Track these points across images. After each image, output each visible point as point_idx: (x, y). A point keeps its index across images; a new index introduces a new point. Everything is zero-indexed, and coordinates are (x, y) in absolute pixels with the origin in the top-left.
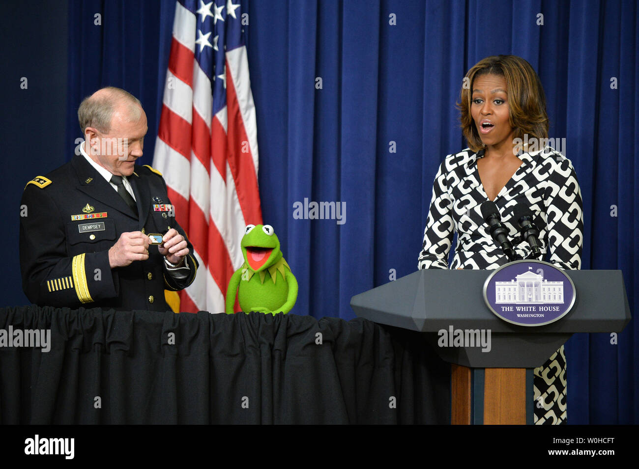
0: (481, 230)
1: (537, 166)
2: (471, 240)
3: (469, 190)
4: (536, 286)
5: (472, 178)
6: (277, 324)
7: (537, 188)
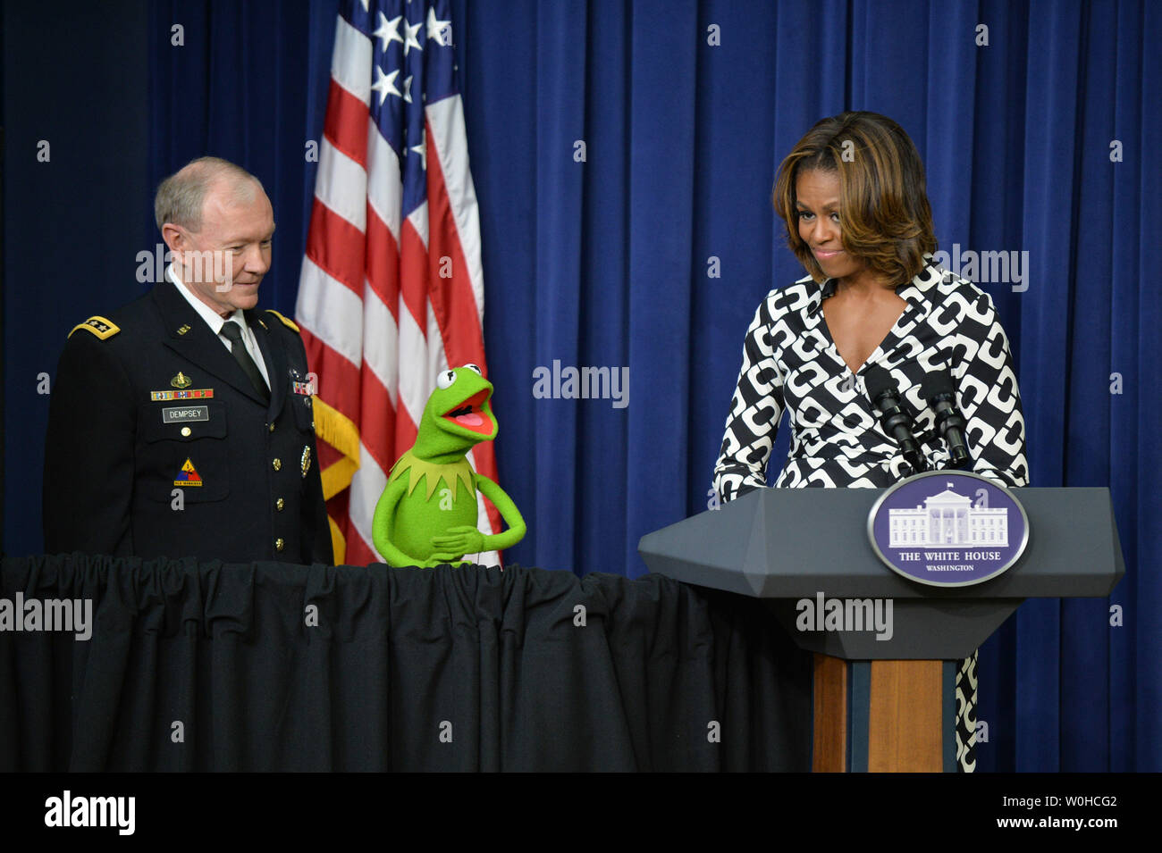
0: (838, 422)
1: (933, 309)
4: (959, 516)
7: (937, 348)
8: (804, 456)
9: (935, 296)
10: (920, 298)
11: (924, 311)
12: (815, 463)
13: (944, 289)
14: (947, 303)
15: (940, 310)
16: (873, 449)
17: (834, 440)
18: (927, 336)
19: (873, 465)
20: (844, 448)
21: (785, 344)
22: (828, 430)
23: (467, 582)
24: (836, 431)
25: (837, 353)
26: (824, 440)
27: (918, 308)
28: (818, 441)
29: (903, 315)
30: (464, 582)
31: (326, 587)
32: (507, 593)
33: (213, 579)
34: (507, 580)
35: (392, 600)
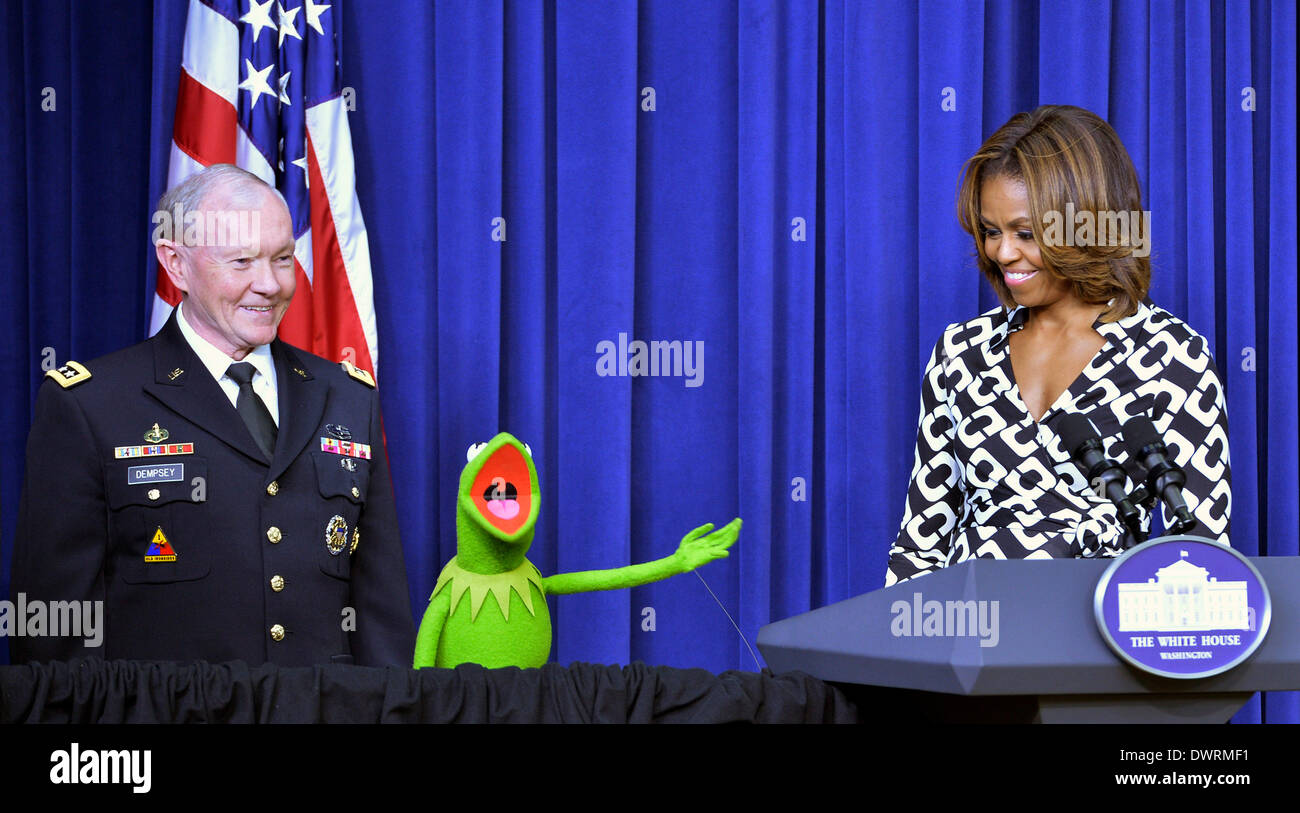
0: (1013, 481)
1: (1136, 348)
2: (990, 503)
3: (991, 398)
4: (1195, 592)
5: (997, 373)
6: (633, 688)
7: (1136, 394)
8: (973, 525)
9: (1139, 335)
10: (1121, 335)
11: (1124, 350)
12: (986, 533)
13: (1149, 327)
14: (1152, 343)
15: (1144, 351)
16: (1053, 516)
17: (1007, 504)
18: (1125, 379)
19: (1052, 535)
20: (1019, 515)
21: (960, 387)
22: (1002, 492)
23: (582, 684)
24: (1012, 493)
25: (1020, 397)
26: (996, 504)
27: (1119, 347)
28: (989, 506)
29: (1099, 354)
30: (579, 685)
31: (410, 694)
32: (632, 697)
33: (269, 686)
34: (632, 683)
35: (493, 709)
